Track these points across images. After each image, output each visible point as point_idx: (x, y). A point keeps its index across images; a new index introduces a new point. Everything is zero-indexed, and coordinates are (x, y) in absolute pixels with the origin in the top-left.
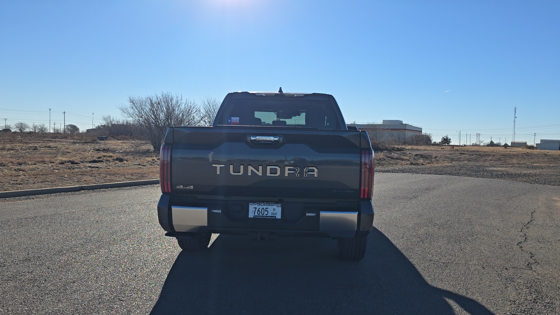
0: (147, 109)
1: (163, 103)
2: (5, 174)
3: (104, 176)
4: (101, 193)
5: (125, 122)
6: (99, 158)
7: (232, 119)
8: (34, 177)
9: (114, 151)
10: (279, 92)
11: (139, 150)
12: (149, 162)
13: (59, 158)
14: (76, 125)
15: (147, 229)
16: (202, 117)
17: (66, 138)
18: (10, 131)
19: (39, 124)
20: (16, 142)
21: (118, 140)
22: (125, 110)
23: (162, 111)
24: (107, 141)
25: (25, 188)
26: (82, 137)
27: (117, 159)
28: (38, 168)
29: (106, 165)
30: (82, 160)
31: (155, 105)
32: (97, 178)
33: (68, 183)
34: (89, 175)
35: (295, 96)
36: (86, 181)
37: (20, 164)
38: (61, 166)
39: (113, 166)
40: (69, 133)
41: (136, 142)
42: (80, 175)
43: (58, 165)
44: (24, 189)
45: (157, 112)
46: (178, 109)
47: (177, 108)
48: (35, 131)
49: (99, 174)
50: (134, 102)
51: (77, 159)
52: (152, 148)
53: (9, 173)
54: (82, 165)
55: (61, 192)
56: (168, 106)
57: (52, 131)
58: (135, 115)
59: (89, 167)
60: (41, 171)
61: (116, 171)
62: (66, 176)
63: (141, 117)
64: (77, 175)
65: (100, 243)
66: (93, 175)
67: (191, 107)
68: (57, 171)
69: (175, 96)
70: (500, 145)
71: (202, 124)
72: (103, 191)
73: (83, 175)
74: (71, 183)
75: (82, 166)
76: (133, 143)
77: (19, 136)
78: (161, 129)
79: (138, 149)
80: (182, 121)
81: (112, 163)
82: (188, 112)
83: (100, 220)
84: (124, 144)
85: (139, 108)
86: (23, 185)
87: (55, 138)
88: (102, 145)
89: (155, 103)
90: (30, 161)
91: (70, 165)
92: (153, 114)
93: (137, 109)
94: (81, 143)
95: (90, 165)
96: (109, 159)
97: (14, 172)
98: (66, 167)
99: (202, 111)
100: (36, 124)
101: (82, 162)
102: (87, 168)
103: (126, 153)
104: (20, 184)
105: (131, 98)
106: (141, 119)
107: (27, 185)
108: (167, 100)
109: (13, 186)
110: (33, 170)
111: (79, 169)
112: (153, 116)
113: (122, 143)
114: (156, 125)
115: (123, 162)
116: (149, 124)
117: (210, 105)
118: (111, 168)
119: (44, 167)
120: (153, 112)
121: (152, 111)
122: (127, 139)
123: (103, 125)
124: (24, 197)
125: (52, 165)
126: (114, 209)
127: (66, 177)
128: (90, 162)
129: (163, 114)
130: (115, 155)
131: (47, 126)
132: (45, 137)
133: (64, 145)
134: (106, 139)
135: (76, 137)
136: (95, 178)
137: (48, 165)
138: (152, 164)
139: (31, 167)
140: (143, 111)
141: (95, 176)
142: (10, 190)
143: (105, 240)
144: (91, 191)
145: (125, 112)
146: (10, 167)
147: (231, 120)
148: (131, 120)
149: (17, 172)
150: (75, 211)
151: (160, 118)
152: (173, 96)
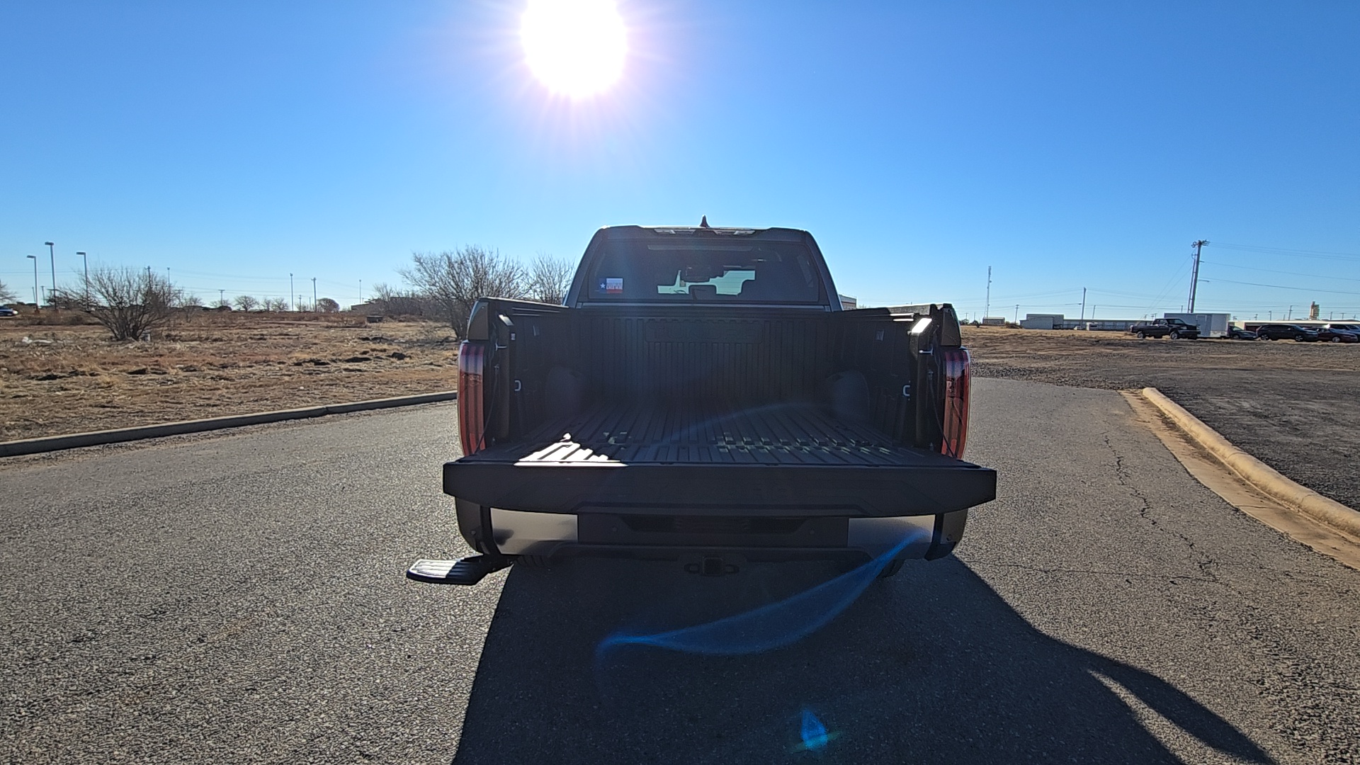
0: (443, 271)
1: (468, 263)
2: (191, 387)
3: (370, 386)
4: (361, 419)
5: (410, 293)
6: (365, 353)
7: (608, 282)
8: (245, 391)
9: (390, 341)
10: (702, 225)
11: (432, 338)
12: (447, 358)
13: (297, 355)
14: (334, 299)
15: (440, 504)
16: (532, 285)
17: (316, 319)
18: (230, 309)
19: (275, 298)
20: (234, 327)
21: (400, 321)
22: (407, 275)
23: (467, 275)
24: (381, 324)
25: (222, 414)
26: (342, 318)
27: (394, 355)
28: (254, 374)
29: (375, 365)
30: (334, 358)
31: (456, 265)
32: (356, 391)
33: (303, 401)
34: (344, 385)
35: (736, 233)
36: (335, 396)
37: (224, 367)
38: (296, 368)
39: (387, 368)
40: (323, 311)
41: (428, 324)
42: (327, 385)
43: (291, 367)
44: (219, 416)
45: (459, 277)
46: (493, 272)
47: (491, 270)
48: (268, 308)
49: (361, 384)
50: (422, 261)
51: (326, 357)
52: (453, 334)
53: (201, 384)
54: (333, 367)
55: (288, 419)
56: (477, 266)
57: (296, 309)
58: (424, 281)
59: (346, 370)
60: (258, 379)
61: (390, 376)
62: (302, 388)
63: (434, 285)
64: (322, 385)
65: (339, 548)
66: (349, 385)
67: (513, 268)
68: (287, 378)
69: (487, 250)
70: (967, 323)
71: (531, 295)
72: (365, 415)
73: (332, 385)
74: (308, 402)
75: (333, 369)
76: (423, 327)
77: (242, 318)
78: (467, 304)
79: (430, 337)
80: (498, 291)
81: (385, 362)
82: (509, 276)
83: (350, 485)
84: (408, 329)
85: (430, 270)
86: (219, 408)
87: (300, 320)
88: (374, 330)
89: (456, 262)
90: (244, 360)
91: (312, 366)
92: (453, 280)
93: (427, 272)
94: (340, 327)
95: (347, 366)
96: (380, 354)
97: (210, 382)
98: (305, 370)
99: (531, 275)
100: (269, 298)
101: (334, 361)
102: (341, 372)
103: (411, 343)
104: (214, 406)
105: (417, 255)
106: (433, 288)
107: (227, 407)
108: (474, 257)
109: (200, 410)
110: (246, 377)
111: (327, 374)
112: (452, 283)
113: (406, 326)
114: (457, 298)
115: (403, 359)
116: (446, 295)
117: (543, 266)
118: (382, 371)
119: (266, 371)
120: (454, 277)
121: (452, 275)
122: (414, 320)
123: (376, 298)
124: (217, 431)
125: (280, 367)
126: (380, 455)
127: (301, 390)
128: (348, 361)
129: (469, 279)
130: (391, 347)
131: (288, 301)
132: (283, 319)
133: (312, 331)
134: (380, 320)
135: (333, 318)
136: (352, 391)
137: (272, 368)
138: (453, 362)
139: (242, 372)
140: (437, 275)
141: (353, 387)
142: (192, 419)
143: (351, 541)
144: (344, 415)
145: (407, 277)
146: (206, 372)
147: (605, 283)
148: (419, 291)
149: (214, 382)
150: (304, 462)
151: (464, 286)
152: (484, 251)
